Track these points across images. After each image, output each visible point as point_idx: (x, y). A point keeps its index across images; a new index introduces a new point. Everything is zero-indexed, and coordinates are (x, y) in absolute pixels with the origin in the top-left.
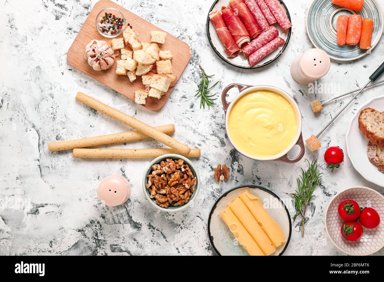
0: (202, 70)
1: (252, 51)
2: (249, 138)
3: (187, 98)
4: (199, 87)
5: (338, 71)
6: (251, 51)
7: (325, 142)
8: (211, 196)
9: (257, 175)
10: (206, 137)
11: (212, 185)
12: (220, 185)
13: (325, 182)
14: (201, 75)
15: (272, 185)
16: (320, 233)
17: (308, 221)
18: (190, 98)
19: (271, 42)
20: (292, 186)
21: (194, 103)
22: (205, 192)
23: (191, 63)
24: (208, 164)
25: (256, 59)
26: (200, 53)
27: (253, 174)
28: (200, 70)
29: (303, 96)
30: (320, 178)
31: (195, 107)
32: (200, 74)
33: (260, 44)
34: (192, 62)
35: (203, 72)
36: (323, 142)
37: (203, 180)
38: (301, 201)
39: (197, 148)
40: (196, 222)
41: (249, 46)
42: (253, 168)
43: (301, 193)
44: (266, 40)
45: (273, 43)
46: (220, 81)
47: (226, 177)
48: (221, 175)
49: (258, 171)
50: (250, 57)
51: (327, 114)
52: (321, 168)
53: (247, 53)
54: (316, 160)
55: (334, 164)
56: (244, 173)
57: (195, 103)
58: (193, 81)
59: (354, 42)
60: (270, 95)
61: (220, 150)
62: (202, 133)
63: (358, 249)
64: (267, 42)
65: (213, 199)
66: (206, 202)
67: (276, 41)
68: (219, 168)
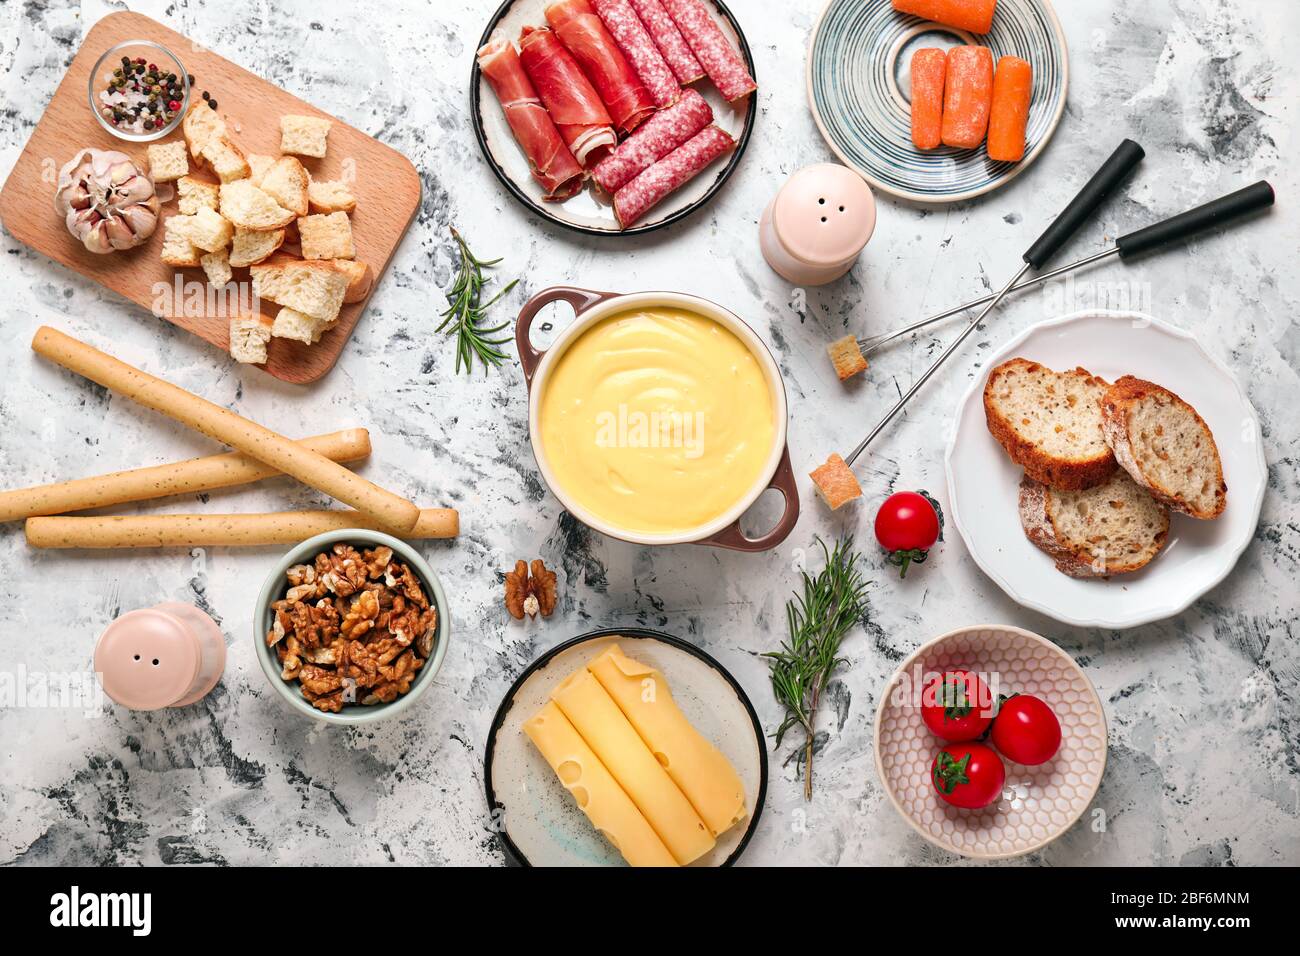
0: (461, 243)
1: (623, 177)
2: (612, 471)
3: (412, 340)
4: (450, 300)
5: (919, 238)
6: (619, 175)
7: (881, 476)
8: (497, 669)
9: (654, 594)
10: (476, 468)
11: (499, 631)
12: (526, 629)
13: (883, 613)
14: (457, 259)
15: (703, 625)
16: (868, 782)
17: (825, 745)
18: (422, 337)
19: (688, 145)
20: (771, 628)
21: (435, 356)
22: (477, 655)
23: (422, 222)
24: (487, 558)
25: (639, 202)
26: (453, 187)
27: (638, 591)
28: (455, 245)
29: (802, 322)
30: (863, 599)
31: (438, 367)
32: (453, 257)
33: (651, 151)
34: (425, 216)
35: (463, 249)
36: (872, 477)
37: (470, 615)
38: (798, 678)
39: (447, 506)
40: (447, 756)
41: (611, 157)
42: (638, 571)
43: (800, 649)
44: (669, 137)
45: (692, 149)
46: (523, 279)
47: (546, 603)
48: (526, 596)
49: (653, 581)
50: (618, 197)
51: (884, 382)
52: (868, 563)
53: (607, 181)
54: (848, 538)
55: (908, 551)
56: (608, 587)
57: (437, 356)
58: (429, 280)
59: (966, 138)
60: (679, 321)
61: (527, 512)
62: (464, 456)
63: (990, 836)
64: (675, 145)
65: (505, 679)
66: (482, 689)
67: (705, 140)
68: (520, 572)
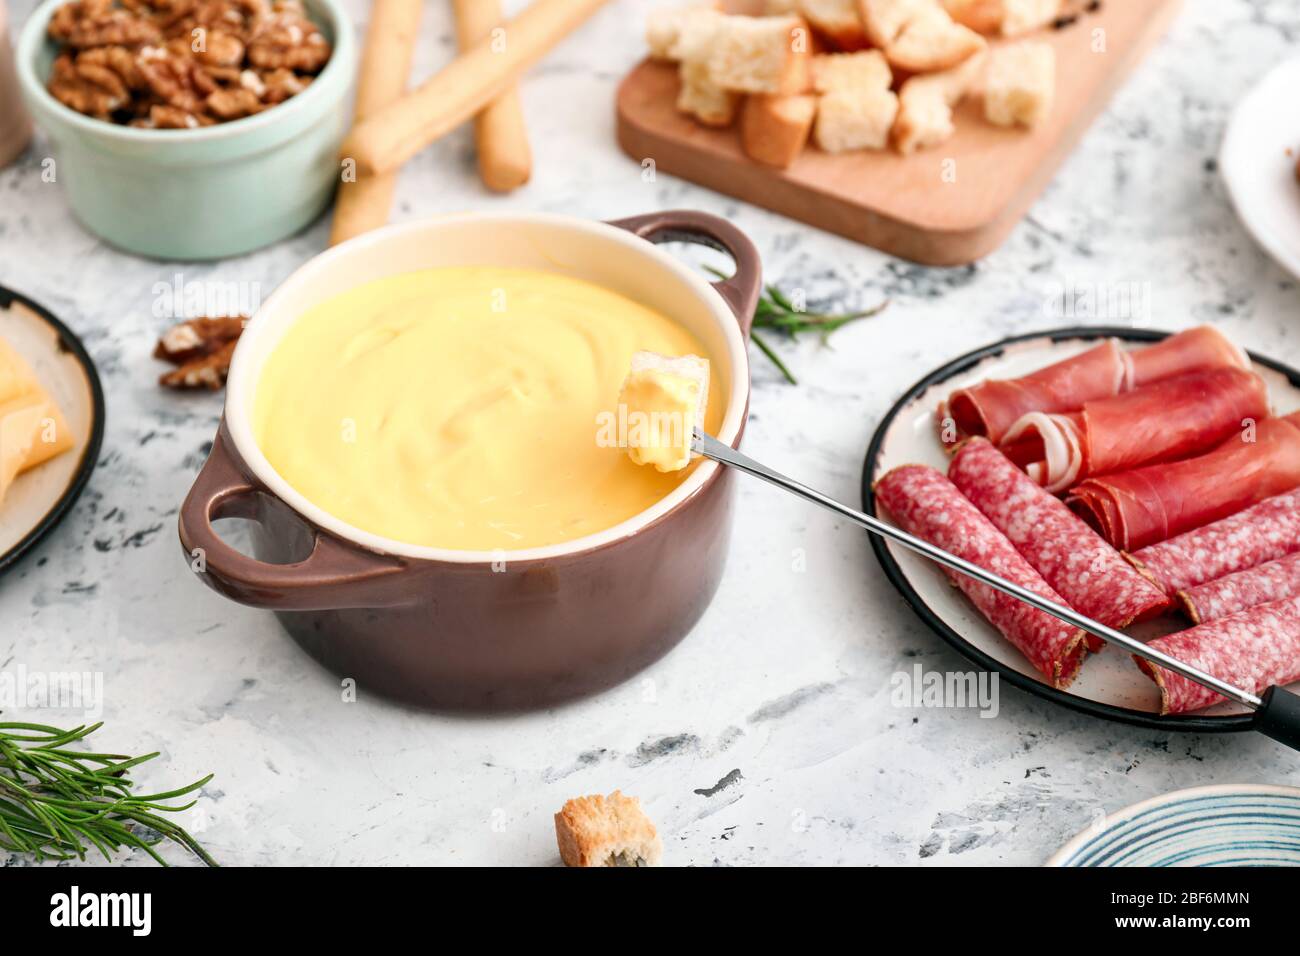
1: (979, 484)
33: (1033, 525)
41: (1015, 467)
44: (1063, 553)
